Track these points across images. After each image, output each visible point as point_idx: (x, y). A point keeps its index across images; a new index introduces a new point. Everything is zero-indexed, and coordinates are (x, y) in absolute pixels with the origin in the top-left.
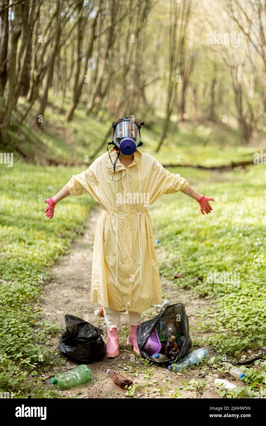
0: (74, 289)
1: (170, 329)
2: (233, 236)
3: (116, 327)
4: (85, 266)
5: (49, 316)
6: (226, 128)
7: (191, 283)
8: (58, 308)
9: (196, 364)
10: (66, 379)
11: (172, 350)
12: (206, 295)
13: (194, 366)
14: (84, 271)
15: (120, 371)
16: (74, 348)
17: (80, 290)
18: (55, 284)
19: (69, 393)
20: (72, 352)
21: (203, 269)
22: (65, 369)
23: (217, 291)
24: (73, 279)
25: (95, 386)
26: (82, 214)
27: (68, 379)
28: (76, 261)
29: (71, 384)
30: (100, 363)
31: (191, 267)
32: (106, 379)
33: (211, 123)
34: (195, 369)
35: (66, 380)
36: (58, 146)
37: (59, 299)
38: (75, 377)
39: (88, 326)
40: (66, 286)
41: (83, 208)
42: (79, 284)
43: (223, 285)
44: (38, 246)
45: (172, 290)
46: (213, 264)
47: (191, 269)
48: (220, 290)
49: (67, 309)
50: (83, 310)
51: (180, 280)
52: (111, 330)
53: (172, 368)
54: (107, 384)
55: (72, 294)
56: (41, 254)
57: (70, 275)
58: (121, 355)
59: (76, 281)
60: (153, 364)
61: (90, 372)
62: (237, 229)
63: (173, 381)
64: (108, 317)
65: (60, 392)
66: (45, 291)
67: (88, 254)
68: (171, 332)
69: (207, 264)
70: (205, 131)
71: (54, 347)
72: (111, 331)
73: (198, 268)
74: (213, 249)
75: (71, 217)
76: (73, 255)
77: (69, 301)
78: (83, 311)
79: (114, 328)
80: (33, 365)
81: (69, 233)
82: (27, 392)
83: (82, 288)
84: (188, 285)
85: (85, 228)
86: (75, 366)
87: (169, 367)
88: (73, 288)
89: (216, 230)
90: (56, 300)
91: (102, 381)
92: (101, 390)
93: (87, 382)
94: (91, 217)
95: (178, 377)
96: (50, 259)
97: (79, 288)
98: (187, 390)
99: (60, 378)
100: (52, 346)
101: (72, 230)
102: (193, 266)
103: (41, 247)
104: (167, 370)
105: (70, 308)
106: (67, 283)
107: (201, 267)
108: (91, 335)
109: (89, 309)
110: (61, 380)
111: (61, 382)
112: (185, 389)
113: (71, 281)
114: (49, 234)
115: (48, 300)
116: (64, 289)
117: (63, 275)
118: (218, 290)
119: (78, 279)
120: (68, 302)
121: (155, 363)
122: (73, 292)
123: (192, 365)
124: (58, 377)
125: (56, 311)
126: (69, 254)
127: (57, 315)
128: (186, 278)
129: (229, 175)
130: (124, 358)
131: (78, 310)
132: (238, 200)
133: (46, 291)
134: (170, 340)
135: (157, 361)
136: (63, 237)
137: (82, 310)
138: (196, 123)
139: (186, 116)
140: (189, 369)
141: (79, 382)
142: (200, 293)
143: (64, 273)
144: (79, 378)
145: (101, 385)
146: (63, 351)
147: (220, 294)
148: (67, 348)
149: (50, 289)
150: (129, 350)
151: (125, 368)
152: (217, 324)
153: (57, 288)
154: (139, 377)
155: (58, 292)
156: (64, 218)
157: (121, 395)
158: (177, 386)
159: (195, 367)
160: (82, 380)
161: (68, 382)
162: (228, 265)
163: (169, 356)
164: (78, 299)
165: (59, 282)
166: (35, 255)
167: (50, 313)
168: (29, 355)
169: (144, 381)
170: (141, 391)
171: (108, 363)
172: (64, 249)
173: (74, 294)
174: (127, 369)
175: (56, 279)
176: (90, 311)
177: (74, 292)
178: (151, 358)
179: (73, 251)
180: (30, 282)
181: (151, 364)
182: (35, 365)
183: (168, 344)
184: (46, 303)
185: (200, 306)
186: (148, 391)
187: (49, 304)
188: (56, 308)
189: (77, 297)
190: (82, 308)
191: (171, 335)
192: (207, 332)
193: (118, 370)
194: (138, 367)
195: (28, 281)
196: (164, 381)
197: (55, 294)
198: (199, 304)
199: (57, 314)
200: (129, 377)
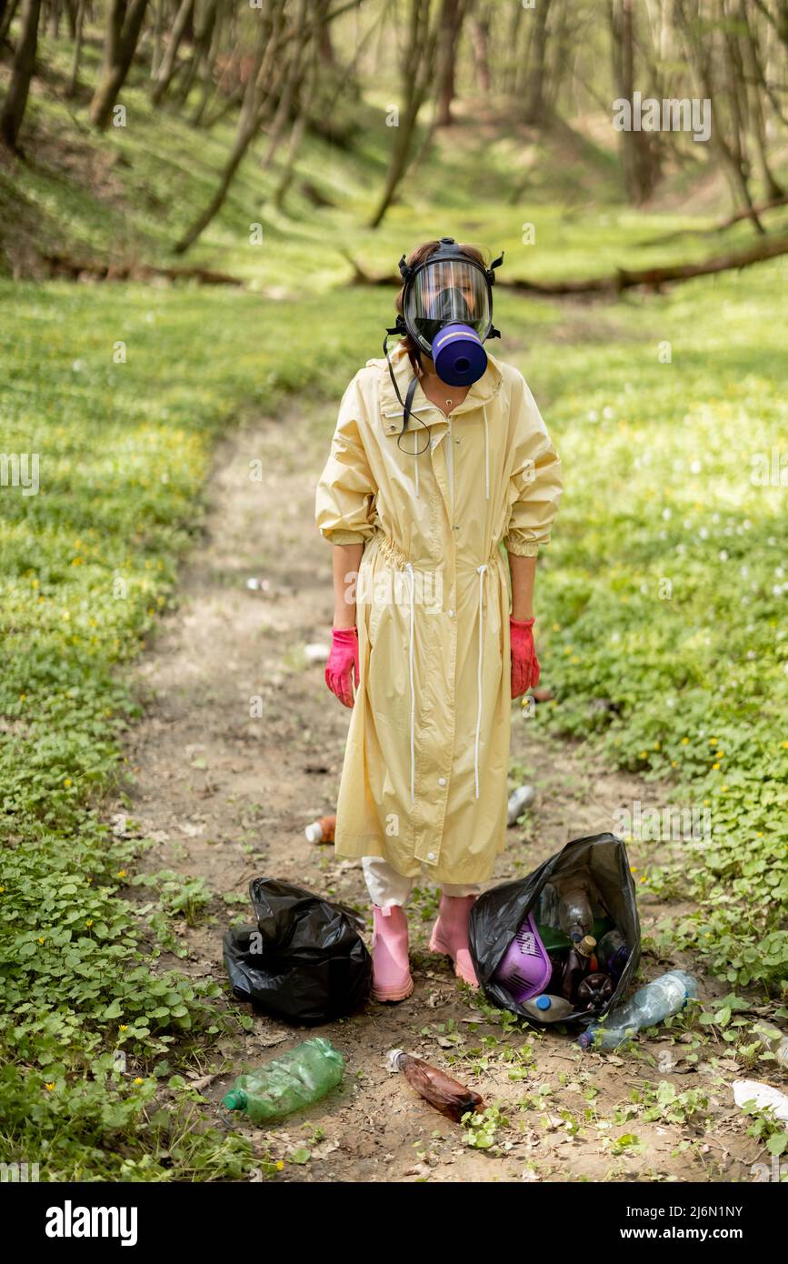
0: (221, 741)
1: (576, 912)
2: (693, 557)
3: (400, 904)
4: (236, 654)
5: (162, 843)
6: (583, 148)
7: (584, 722)
8: (184, 816)
9: (660, 1024)
10: (270, 1091)
11: (589, 983)
12: (644, 766)
13: (656, 1032)
14: (235, 673)
15: (429, 1050)
16: (278, 978)
17: (240, 744)
18: (157, 724)
19: (285, 1136)
20: (273, 991)
21: (621, 677)
22: (254, 1045)
23: (680, 759)
24: (211, 702)
25: (359, 1105)
26: (193, 464)
27: (278, 1092)
28: (204, 632)
29: (288, 1106)
30: (357, 1021)
31: (580, 667)
32: (390, 1082)
33: (534, 133)
34: (659, 1041)
35: (272, 1097)
36: (75, 211)
37: (182, 780)
38: (296, 1082)
39: (321, 911)
40: (194, 732)
41: (195, 439)
42: (232, 720)
43: (698, 740)
44: (83, 587)
45: (527, 741)
46: (652, 659)
47: (584, 673)
48: (689, 756)
49: (214, 818)
50: (265, 821)
51: (550, 711)
52: (386, 911)
53: (591, 1041)
54: (397, 1100)
55: (220, 761)
56: (99, 617)
57: (197, 690)
58: (419, 992)
59: (221, 711)
60: (528, 1029)
61: (340, 1061)
62: (704, 533)
63: (600, 1085)
64: (378, 874)
65: (258, 1134)
66: (131, 749)
67: (236, 607)
68: (579, 923)
69: (633, 660)
70: (516, 158)
71: (203, 963)
72: (387, 918)
73: (604, 672)
74: (635, 601)
75: (165, 479)
76: (190, 613)
77: (216, 789)
78: (264, 825)
79: (397, 907)
80: (159, 1046)
81: (166, 533)
82: (158, 1146)
83: (247, 739)
84: (575, 728)
85: (210, 509)
86: (281, 1035)
87: (583, 1037)
88: (215, 736)
89: (634, 530)
90: (171, 785)
91: (378, 1089)
92: (382, 1121)
93: (333, 1094)
94: (217, 468)
95: (613, 1070)
96: (129, 633)
97: (236, 738)
98: (653, 1121)
99: (251, 1087)
100: (196, 961)
101: (174, 522)
102: (589, 662)
103: (95, 593)
104: (575, 1047)
105: (222, 813)
106: (195, 720)
107: (614, 669)
108: (331, 940)
109: (281, 816)
110: (258, 1098)
111: (259, 1103)
112: (647, 1116)
113: (204, 711)
114: (107, 541)
115: (146, 783)
116: (189, 743)
117: (176, 689)
118: (683, 754)
119: (224, 702)
120: (212, 792)
121: (536, 1025)
122: (218, 753)
123: (651, 1027)
124: (244, 1086)
125: (181, 826)
126: (177, 609)
127: (186, 840)
128: (569, 703)
129: (613, 315)
130: (431, 1002)
131: (250, 820)
132: (672, 414)
133: (135, 750)
134: (581, 951)
135: (542, 1016)
136: (151, 549)
137: (261, 822)
138: (488, 132)
139: (457, 108)
140: (642, 1041)
141: (310, 1099)
142: (623, 760)
143: (177, 681)
144: (310, 1085)
145: (378, 1104)
146: (241, 983)
147: (690, 768)
148: (256, 977)
149: (146, 742)
150: (441, 972)
151: (443, 1042)
152: (703, 879)
153: (167, 738)
154: (492, 1072)
155: (173, 755)
156: (144, 480)
157: (448, 1143)
158: (616, 1107)
159: (661, 1033)
160: (318, 1089)
161: (276, 1101)
162: (700, 664)
163: (578, 1002)
164: (240, 778)
165: (167, 715)
166: (82, 622)
167: (162, 832)
168: (140, 1008)
169: (511, 1087)
170: (509, 1127)
171: (383, 1020)
172: (160, 593)
173: (224, 760)
174: (449, 1044)
175: (158, 702)
176: (287, 824)
177: (223, 751)
178: (524, 1009)
179: (189, 597)
180: (84, 726)
181: (524, 1026)
182: (168, 1044)
183: (573, 963)
184: (145, 798)
185: (626, 801)
186: (532, 1127)
187: (154, 799)
188: (178, 814)
189: (234, 772)
190: (261, 812)
191: (581, 932)
192: (666, 900)
193: (420, 1047)
194: (484, 1040)
195: (79, 720)
196: (574, 1087)
197: (164, 762)
198: (621, 797)
199: (185, 836)
200: (462, 1075)
